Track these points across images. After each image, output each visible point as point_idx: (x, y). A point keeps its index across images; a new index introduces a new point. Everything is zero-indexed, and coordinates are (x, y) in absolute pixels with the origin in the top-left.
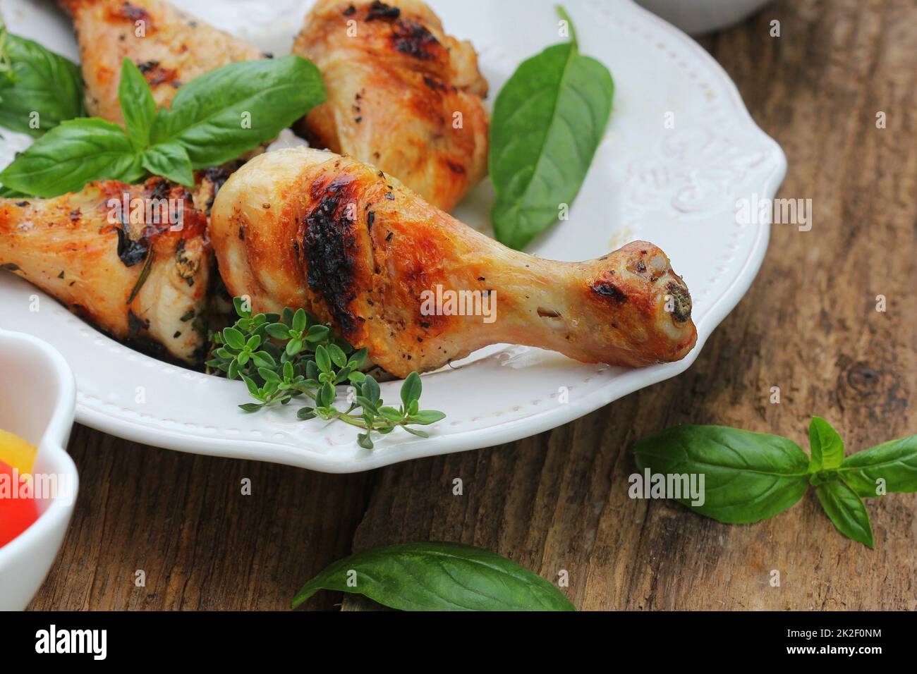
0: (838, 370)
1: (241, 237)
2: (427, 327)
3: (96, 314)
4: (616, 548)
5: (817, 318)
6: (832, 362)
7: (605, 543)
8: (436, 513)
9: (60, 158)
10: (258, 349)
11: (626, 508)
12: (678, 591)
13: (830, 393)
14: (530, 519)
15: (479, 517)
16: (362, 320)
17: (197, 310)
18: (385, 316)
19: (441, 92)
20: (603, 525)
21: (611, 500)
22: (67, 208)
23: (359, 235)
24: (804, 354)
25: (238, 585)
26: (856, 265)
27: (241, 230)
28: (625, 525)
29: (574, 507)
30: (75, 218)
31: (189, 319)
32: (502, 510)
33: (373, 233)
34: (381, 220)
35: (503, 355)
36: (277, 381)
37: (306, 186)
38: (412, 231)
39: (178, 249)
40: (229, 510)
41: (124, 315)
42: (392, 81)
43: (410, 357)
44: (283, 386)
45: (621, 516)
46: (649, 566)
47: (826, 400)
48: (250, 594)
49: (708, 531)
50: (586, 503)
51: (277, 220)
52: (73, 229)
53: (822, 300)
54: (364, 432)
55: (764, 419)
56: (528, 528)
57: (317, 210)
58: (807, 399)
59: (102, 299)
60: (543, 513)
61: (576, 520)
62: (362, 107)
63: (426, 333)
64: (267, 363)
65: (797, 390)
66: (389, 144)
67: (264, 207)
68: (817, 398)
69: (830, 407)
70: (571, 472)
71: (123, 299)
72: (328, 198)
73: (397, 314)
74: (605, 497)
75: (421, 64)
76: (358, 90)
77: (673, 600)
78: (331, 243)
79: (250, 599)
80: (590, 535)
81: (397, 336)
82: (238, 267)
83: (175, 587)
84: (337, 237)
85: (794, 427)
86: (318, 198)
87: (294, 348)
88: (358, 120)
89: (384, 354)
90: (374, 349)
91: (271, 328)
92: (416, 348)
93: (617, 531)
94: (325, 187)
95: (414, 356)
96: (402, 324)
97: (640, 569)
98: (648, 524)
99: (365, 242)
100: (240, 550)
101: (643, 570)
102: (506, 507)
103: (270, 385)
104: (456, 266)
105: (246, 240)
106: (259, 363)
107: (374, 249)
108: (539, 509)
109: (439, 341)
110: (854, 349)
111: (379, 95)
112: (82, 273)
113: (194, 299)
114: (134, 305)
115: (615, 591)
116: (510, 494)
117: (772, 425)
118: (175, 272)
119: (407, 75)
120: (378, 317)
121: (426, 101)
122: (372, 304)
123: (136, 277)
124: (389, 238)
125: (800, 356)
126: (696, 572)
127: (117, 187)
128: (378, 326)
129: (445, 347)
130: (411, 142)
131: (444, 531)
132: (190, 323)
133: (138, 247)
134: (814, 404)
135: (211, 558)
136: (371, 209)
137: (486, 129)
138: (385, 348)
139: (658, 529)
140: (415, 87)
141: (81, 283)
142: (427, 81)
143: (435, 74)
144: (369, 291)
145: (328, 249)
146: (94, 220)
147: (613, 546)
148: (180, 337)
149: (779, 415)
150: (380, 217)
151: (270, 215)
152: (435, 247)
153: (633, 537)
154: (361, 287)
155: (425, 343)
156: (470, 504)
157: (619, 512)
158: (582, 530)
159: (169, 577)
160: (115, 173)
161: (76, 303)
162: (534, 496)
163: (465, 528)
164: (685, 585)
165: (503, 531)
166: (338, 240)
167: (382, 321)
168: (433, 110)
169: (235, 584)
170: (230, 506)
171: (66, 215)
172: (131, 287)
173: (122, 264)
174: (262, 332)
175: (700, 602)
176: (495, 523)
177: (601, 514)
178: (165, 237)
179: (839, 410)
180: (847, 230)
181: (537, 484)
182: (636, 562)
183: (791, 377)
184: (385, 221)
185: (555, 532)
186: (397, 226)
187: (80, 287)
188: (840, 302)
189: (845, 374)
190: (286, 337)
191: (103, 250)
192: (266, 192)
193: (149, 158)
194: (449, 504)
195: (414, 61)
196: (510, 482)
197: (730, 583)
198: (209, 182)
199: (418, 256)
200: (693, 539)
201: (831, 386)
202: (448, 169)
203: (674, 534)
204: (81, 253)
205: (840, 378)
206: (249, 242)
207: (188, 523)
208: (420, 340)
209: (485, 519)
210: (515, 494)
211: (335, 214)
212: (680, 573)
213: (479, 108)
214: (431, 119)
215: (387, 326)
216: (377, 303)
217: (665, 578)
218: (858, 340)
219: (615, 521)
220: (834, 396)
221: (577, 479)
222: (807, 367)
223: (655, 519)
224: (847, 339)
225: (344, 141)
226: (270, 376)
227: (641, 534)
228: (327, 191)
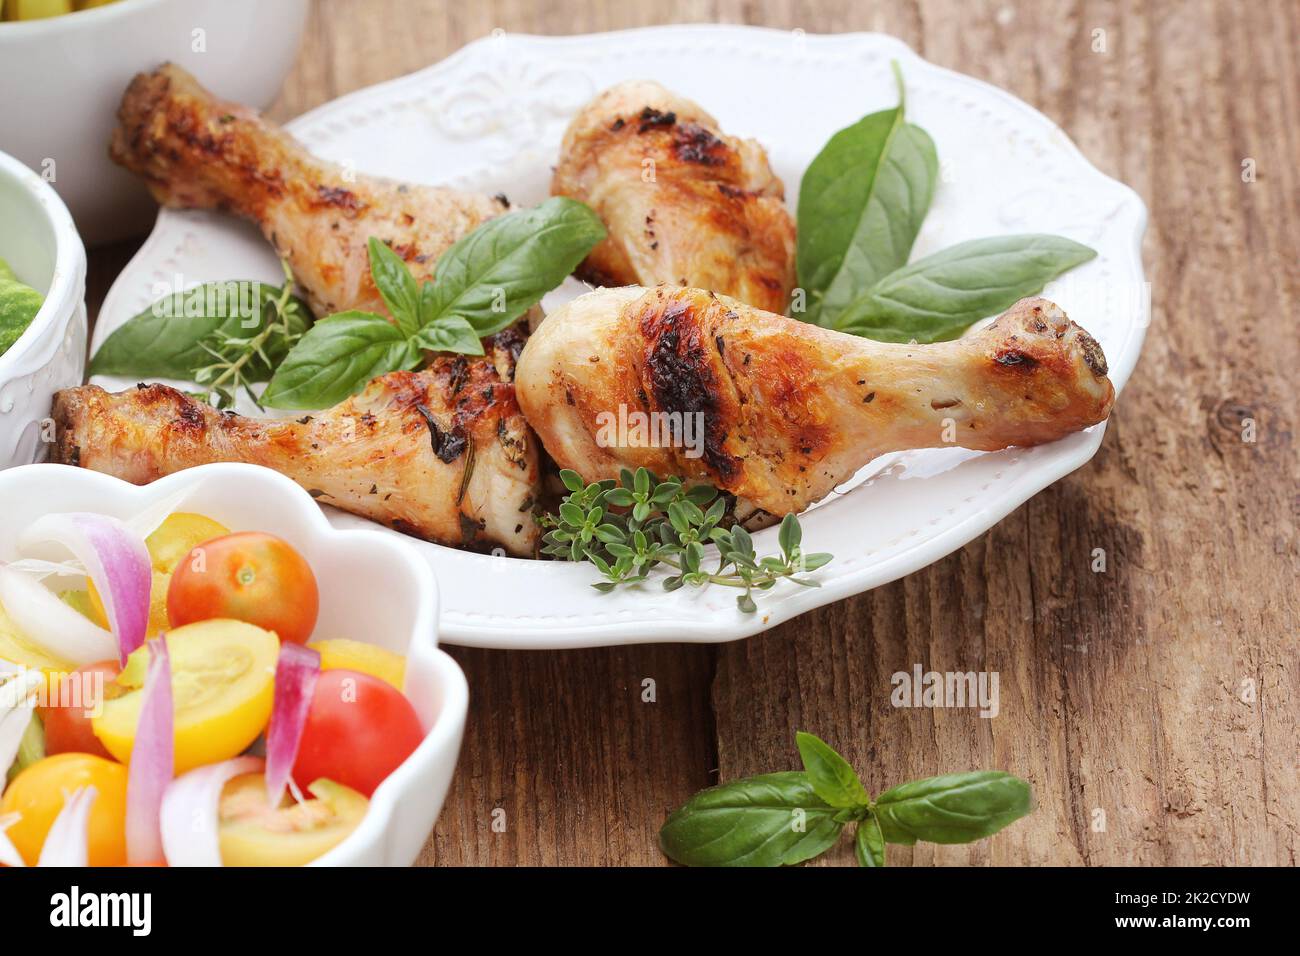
0: (1204, 414)
1: (571, 401)
2: (808, 452)
3: (422, 525)
4: (1011, 652)
5: (1167, 361)
6: (1195, 408)
7: (997, 647)
8: (797, 650)
9: (324, 360)
10: (602, 521)
11: (1009, 606)
12: (1092, 685)
13: (1203, 440)
14: (905, 638)
15: (848, 645)
16: (740, 460)
17: (534, 497)
18: (761, 450)
19: (740, 200)
20: (990, 629)
21: (990, 599)
22: (355, 414)
23: (714, 366)
24: (1162, 402)
25: (593, 772)
26: (1193, 295)
27: (569, 395)
28: (1014, 625)
29: (951, 615)
30: (370, 422)
31: (529, 507)
32: (871, 633)
33: (727, 361)
34: (733, 343)
35: (896, 468)
36: (629, 555)
37: (634, 326)
38: (769, 347)
39: (500, 432)
40: (560, 692)
41: (454, 520)
42: (684, 196)
43: (794, 492)
44: (639, 561)
45: (1006, 616)
46: (1052, 664)
47: (1200, 448)
48: (609, 778)
49: (1108, 614)
50: (964, 609)
51: (612, 371)
52: (372, 435)
53: (1166, 341)
54: (742, 592)
55: (1136, 482)
56: (906, 648)
57: (657, 349)
58: (1179, 451)
59: (426, 507)
60: (918, 628)
61: (958, 629)
62: (655, 230)
63: (809, 459)
64: (615, 538)
65: (1165, 443)
66: (693, 267)
67: (592, 361)
68: (1190, 447)
69: (1207, 455)
70: (936, 578)
71: (451, 502)
72: (666, 333)
73: (772, 446)
74: (983, 598)
75: (712, 171)
76: (648, 213)
77: (1089, 696)
78: (686, 382)
79: (610, 784)
80: (977, 642)
81: (778, 470)
82: (572, 437)
83: (523, 786)
84: (690, 373)
85: (1171, 484)
86: (655, 334)
87: (641, 512)
88: (654, 246)
89: (767, 494)
90: (756, 491)
91: (612, 495)
92: (800, 479)
93: (1006, 632)
94: (657, 322)
95: (798, 488)
96: (779, 454)
97: (1043, 670)
98: (1038, 618)
99: (722, 371)
100: (585, 733)
101: (1047, 669)
102: (875, 630)
103: (623, 560)
104: (831, 374)
105: (577, 405)
106: (605, 537)
107: (733, 378)
108: (912, 624)
109: (824, 465)
110: (1216, 388)
111: (673, 214)
112: (397, 482)
113: (529, 484)
114: (465, 505)
115: (1022, 698)
116: (875, 614)
117: (1147, 486)
118: (503, 457)
119: (699, 186)
120: (754, 453)
121: (725, 211)
122: (745, 440)
123: (459, 473)
124: (747, 360)
125: (1158, 405)
126: (1106, 661)
127: (404, 378)
128: (755, 464)
129: (831, 471)
130: (718, 262)
131: (812, 668)
132: (529, 512)
133: (454, 439)
134: (1187, 455)
135: (555, 747)
136: (717, 334)
137: (793, 234)
138: (767, 487)
139: (1052, 623)
140: (711, 199)
141: (397, 493)
142: (722, 189)
143: (728, 181)
144: (740, 426)
145: (685, 390)
146: (392, 419)
147: (1006, 649)
148: (522, 531)
149: (1152, 475)
150: (731, 340)
151: (603, 369)
152: (801, 359)
153: (1026, 636)
154: (731, 423)
155: (809, 472)
156: (833, 633)
157: (1002, 612)
158: (966, 638)
159: (514, 776)
160: (389, 365)
161: (394, 518)
162: (902, 613)
163: (834, 660)
164: (1098, 676)
165: (878, 656)
166: (692, 376)
167: (758, 457)
168: (734, 222)
169: (590, 770)
170: (560, 686)
171: (358, 421)
172: (457, 486)
173: (441, 462)
174: (602, 502)
175: (1119, 693)
176: (866, 649)
177: (984, 617)
178: (483, 421)
179: (1217, 456)
180: (1173, 260)
181: (902, 597)
182: (1036, 663)
183: (1154, 431)
184: (738, 343)
185: (937, 646)
186: (753, 346)
187: (399, 499)
188: (1186, 338)
189: (1213, 416)
190: (629, 503)
191: (415, 451)
192: (589, 344)
193: (426, 338)
194: (810, 638)
195: (703, 169)
196: (871, 602)
197: (1147, 665)
198: (502, 350)
199: (785, 374)
200: (1093, 626)
201: (1202, 432)
202: (763, 285)
203: (1071, 625)
204: (390, 460)
205: (1209, 421)
206: (583, 406)
207: (518, 714)
208: (803, 469)
209: (854, 647)
210: (880, 613)
211: (679, 349)
212: (1089, 666)
213: (782, 211)
214: (733, 232)
215: (765, 461)
216: (749, 438)
217: (1075, 675)
218: (1218, 377)
219: (1001, 622)
220: (1208, 442)
221: (946, 584)
222: (1169, 417)
223: (1045, 611)
224: (1205, 378)
225: (641, 272)
226: (620, 550)
227: (1034, 632)
228: (662, 324)
